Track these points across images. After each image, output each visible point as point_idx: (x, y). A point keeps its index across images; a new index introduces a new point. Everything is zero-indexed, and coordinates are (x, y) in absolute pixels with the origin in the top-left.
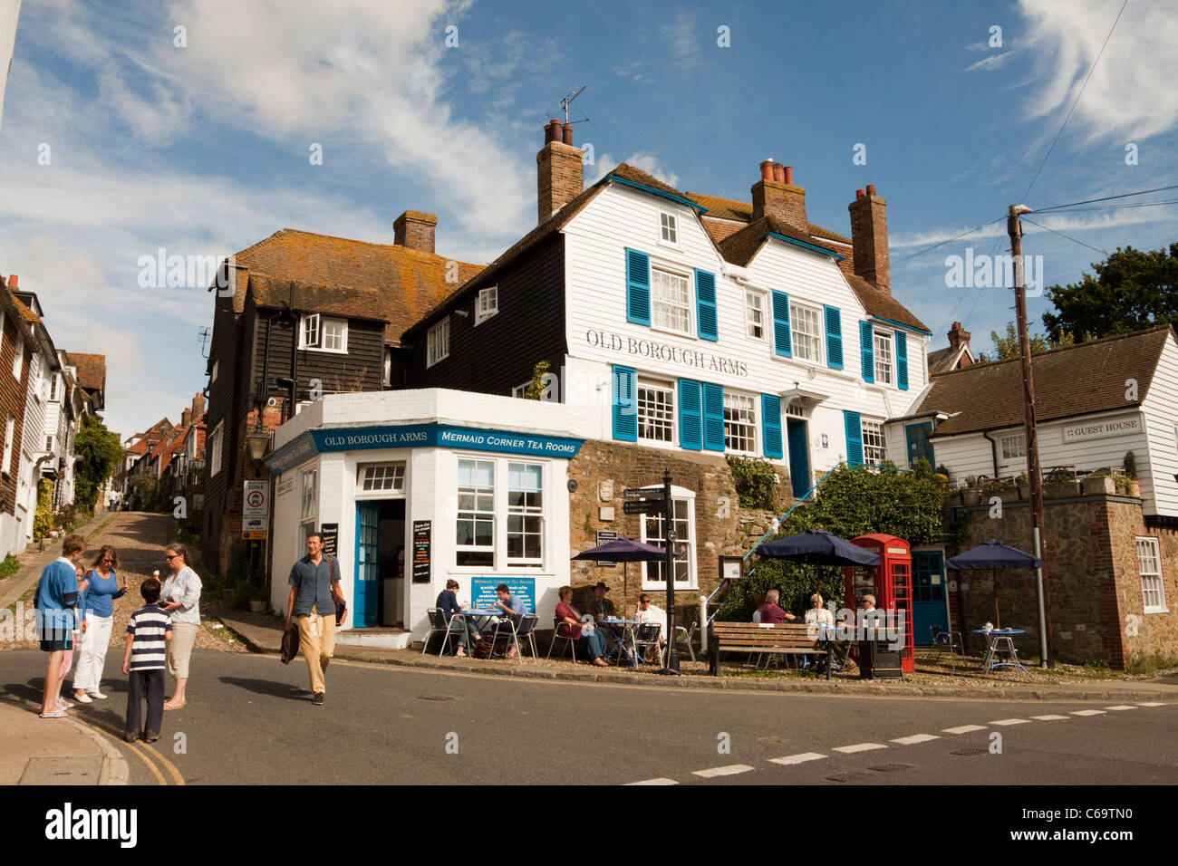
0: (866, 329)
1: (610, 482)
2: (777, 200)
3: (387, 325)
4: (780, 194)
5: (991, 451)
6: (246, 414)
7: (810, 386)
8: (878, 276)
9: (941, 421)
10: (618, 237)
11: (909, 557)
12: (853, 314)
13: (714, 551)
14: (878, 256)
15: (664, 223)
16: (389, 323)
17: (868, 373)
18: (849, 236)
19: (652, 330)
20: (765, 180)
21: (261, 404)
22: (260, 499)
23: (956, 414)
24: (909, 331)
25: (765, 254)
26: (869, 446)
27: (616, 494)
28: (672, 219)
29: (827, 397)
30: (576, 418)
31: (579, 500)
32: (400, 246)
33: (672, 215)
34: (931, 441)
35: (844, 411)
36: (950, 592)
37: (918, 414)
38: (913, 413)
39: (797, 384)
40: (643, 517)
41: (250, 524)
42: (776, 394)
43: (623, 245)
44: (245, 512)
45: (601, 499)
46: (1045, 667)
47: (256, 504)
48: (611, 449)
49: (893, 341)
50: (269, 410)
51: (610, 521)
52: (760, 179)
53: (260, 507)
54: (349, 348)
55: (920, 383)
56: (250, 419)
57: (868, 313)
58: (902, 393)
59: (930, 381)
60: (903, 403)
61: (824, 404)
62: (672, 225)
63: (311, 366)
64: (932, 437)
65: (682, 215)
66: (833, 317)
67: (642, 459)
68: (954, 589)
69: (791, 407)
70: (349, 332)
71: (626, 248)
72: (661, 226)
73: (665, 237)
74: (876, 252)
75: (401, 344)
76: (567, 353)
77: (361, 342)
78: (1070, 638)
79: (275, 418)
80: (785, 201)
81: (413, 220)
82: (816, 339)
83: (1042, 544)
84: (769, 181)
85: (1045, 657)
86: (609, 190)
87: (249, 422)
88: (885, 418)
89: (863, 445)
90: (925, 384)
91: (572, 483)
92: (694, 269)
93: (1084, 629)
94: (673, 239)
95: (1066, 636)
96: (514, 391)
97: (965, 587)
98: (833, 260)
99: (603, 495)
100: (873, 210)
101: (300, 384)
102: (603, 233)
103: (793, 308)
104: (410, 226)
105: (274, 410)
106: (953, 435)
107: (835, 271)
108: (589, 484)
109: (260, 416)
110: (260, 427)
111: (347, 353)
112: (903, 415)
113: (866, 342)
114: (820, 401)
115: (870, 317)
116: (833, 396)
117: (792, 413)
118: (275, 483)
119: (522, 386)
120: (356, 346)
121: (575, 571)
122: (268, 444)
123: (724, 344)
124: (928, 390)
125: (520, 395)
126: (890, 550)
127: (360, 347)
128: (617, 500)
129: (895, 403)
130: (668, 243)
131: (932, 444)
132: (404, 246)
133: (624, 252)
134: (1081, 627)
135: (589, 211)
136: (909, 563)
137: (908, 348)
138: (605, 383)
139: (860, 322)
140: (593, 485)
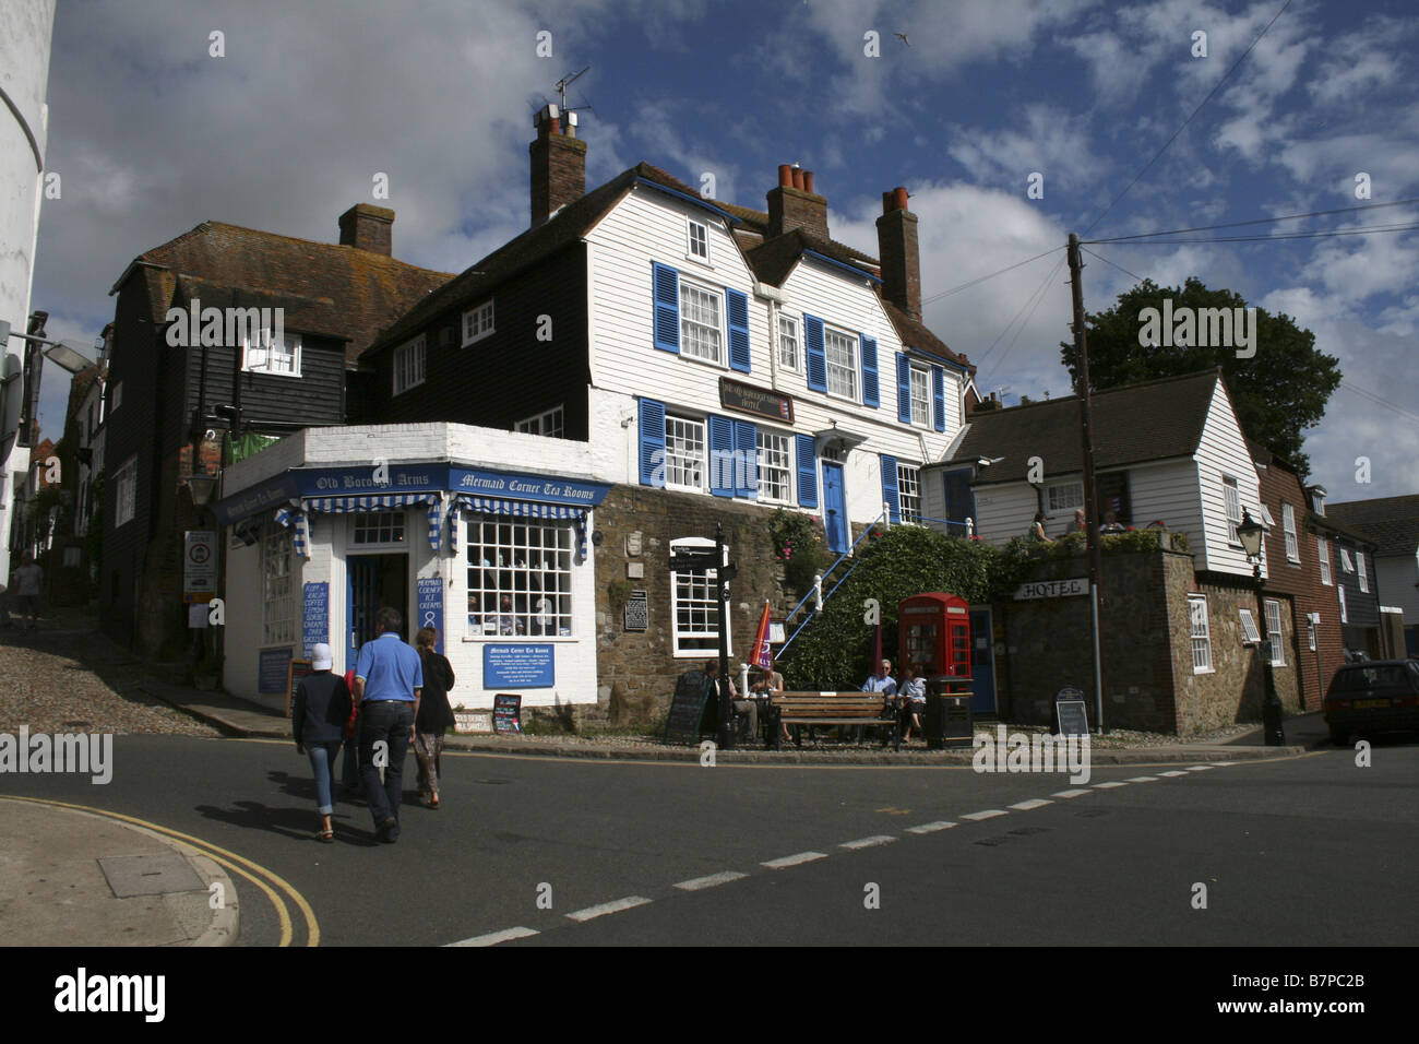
0: (902, 362)
1: (638, 534)
2: (796, 209)
3: (347, 343)
4: (799, 203)
5: (1036, 501)
6: (179, 448)
7: (846, 425)
8: (910, 303)
9: (984, 466)
10: (645, 249)
11: (967, 618)
12: (889, 345)
13: (748, 613)
14: (909, 280)
15: (693, 234)
16: (351, 341)
17: (904, 411)
18: (877, 257)
19: (681, 358)
20: (784, 187)
21: (197, 436)
22: (206, 555)
23: (999, 459)
24: (946, 367)
25: (800, 274)
26: (905, 494)
27: (646, 547)
28: (701, 230)
29: (865, 439)
30: (600, 459)
31: (605, 555)
32: (349, 247)
33: (701, 225)
34: (972, 489)
35: (880, 455)
36: (996, 656)
37: (958, 459)
38: (950, 458)
39: (835, 423)
40: (674, 575)
41: (194, 584)
42: (811, 434)
43: (649, 258)
44: (187, 569)
45: (629, 553)
46: (1100, 733)
47: (199, 560)
48: (639, 496)
49: (929, 376)
50: (206, 444)
51: (638, 579)
52: (776, 185)
53: (207, 563)
54: (302, 371)
55: (955, 426)
56: (184, 455)
57: (905, 344)
58: (937, 435)
59: (967, 422)
60: (938, 447)
61: (862, 447)
62: (702, 237)
63: (257, 391)
64: (973, 486)
65: (713, 227)
66: (869, 349)
67: (673, 508)
68: (1002, 652)
69: (826, 448)
70: (303, 352)
71: (652, 262)
72: (690, 237)
73: (694, 251)
74: (907, 275)
75: (358, 367)
76: (591, 383)
77: (317, 363)
78: (1123, 701)
79: (214, 454)
80: (806, 211)
81: (365, 216)
82: (851, 372)
83: (1099, 601)
84: (789, 186)
85: (1101, 723)
86: (633, 194)
87: (183, 459)
88: (921, 463)
89: (900, 493)
90: (961, 425)
91: (598, 535)
92: (725, 288)
93: (1137, 692)
94: (703, 254)
95: (1119, 699)
96: (517, 425)
97: (1013, 650)
98: (868, 284)
99: (631, 549)
100: (905, 227)
101: (245, 414)
102: (629, 243)
103: (828, 337)
104: (361, 222)
105: (212, 444)
106: (997, 483)
107: (871, 295)
108: (615, 536)
109: (196, 452)
110: (197, 466)
111: (300, 376)
112: (939, 460)
113: (903, 378)
114: (859, 443)
115: (907, 349)
116: (871, 437)
117: (826, 456)
118: (225, 534)
119: (529, 420)
120: (311, 368)
121: (601, 636)
122: (215, 486)
123: (756, 375)
124: (965, 433)
125: (524, 429)
126: (950, 610)
127: (317, 369)
128: (645, 554)
129: (932, 446)
130: (697, 258)
131: (973, 493)
132: (354, 247)
133: (651, 266)
134: (1133, 690)
135: (614, 217)
136: (967, 624)
137: (945, 384)
138: (631, 419)
139: (896, 353)
140: (619, 536)
